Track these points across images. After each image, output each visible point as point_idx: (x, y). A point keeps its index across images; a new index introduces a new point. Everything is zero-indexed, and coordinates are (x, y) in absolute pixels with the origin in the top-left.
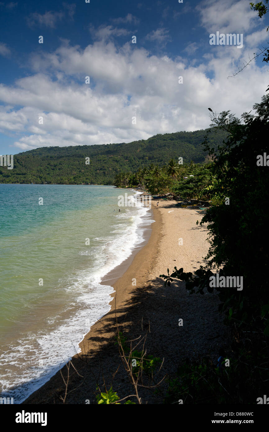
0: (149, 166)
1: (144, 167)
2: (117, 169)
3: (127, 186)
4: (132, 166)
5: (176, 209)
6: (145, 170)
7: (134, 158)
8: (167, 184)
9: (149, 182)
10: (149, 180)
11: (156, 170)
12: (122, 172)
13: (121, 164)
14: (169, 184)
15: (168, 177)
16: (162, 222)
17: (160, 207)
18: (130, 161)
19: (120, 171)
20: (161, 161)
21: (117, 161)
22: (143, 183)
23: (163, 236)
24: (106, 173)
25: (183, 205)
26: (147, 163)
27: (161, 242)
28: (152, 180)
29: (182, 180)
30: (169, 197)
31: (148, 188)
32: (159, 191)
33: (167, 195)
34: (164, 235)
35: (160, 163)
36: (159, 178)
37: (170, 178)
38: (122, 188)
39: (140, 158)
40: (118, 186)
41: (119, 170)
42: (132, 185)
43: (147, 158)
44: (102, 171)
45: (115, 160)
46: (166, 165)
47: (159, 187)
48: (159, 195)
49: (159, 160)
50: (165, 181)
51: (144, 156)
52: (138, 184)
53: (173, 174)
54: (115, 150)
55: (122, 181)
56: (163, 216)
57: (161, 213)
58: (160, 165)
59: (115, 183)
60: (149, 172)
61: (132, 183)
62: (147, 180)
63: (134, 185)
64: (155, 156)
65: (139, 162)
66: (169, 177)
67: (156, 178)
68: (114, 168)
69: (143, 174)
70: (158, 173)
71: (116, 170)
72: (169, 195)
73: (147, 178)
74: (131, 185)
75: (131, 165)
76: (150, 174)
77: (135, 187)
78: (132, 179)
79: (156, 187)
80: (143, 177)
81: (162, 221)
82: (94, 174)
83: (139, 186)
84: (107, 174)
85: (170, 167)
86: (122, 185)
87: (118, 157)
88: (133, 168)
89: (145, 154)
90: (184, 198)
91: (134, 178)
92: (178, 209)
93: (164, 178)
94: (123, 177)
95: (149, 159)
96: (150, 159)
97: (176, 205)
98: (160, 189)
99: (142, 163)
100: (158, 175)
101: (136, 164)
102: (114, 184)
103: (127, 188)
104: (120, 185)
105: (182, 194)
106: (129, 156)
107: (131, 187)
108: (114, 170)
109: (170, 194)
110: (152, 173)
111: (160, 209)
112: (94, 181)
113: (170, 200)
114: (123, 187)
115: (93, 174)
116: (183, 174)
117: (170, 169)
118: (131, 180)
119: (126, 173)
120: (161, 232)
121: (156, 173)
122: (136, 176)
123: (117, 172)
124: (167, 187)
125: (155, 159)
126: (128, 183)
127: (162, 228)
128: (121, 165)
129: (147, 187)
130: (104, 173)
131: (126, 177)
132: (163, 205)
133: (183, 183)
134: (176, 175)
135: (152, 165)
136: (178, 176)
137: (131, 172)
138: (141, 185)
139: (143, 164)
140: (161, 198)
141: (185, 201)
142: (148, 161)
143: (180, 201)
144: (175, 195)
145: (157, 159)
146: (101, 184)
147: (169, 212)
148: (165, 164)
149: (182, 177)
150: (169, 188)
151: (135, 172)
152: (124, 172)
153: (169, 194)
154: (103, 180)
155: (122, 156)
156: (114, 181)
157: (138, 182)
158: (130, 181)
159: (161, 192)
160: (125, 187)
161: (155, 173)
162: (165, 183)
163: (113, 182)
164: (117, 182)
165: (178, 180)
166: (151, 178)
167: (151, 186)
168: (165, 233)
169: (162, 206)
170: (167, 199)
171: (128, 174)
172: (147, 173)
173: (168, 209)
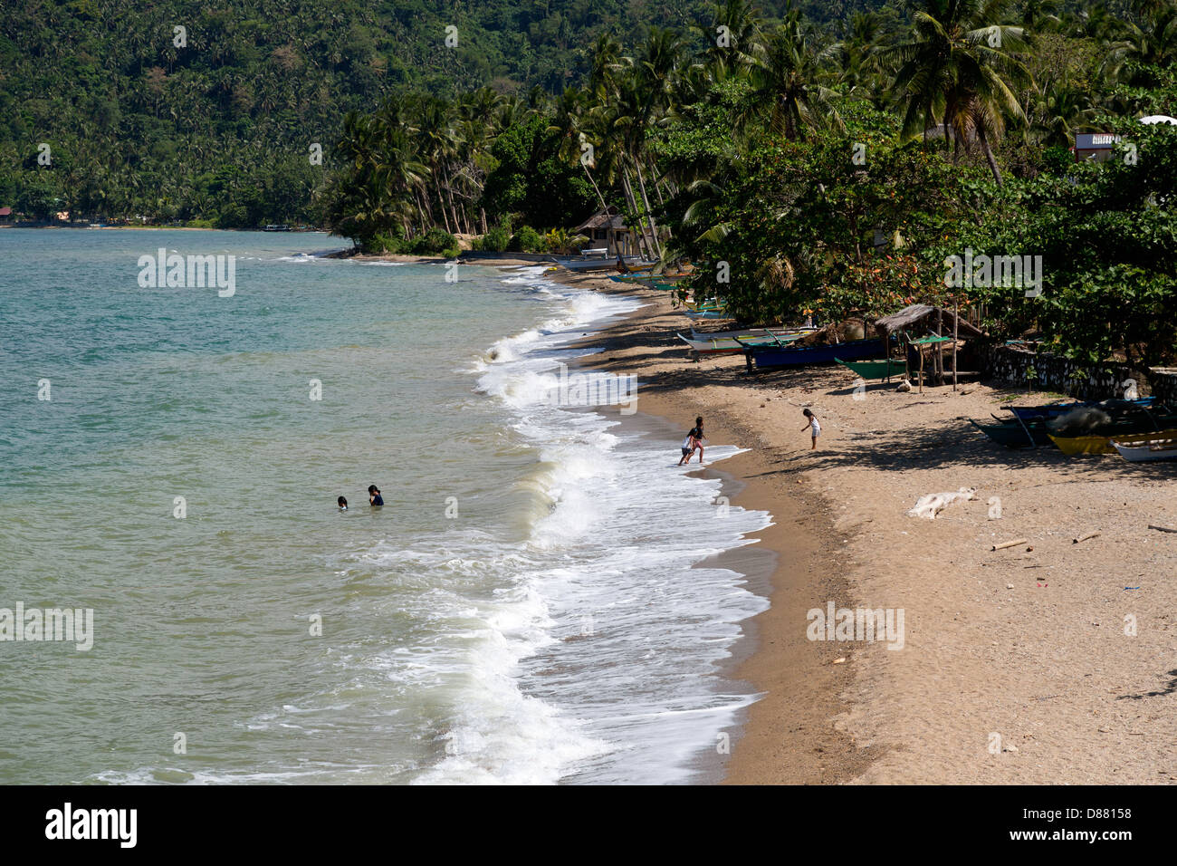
0: (701, 20)
1: (651, 33)
2: (362, 52)
3: (464, 241)
4: (524, 21)
5: (1000, 472)
6: (662, 58)
8: (896, 214)
9: (705, 191)
10: (704, 163)
11: (782, 61)
12: (413, 88)
14: (916, 205)
15: (906, 132)
17: (831, 459)
19: (394, 75)
22: (641, 204)
23: (859, 759)
24: (245, 94)
25: (1074, 430)
28: (732, 172)
29: (1057, 167)
30: (923, 343)
31: (693, 253)
32: (807, 285)
33: (894, 322)
34: (875, 754)
36: (807, 148)
37: (928, 147)
38: (414, 258)
40: (367, 239)
41: (378, 61)
42: (517, 225)
44: (197, 80)
46: (888, 10)
47: (812, 242)
48: (808, 331)
50: (878, 176)
52: (589, 209)
53: (957, 100)
55: (411, 177)
56: (858, 548)
57: (840, 524)
58: (813, 12)
59: (339, 207)
60: (702, 87)
61: (518, 205)
62: (678, 167)
63: (539, 227)
66: (919, 137)
67: (779, 146)
68: (322, 47)
69: (638, 101)
70: (796, 91)
71: (344, 66)
72: (920, 327)
73: (682, 144)
74: (508, 219)
75: (508, 13)
76: (716, 99)
77: (555, 248)
78: (522, 160)
79: (782, 241)
80: (635, 137)
82: (113, 105)
83: (601, 234)
84: (254, 113)
85: (924, 28)
86: (416, 222)
88: (535, 42)
90: (1082, 361)
91: (543, 147)
92: (1017, 474)
93: (867, 144)
94: (426, 142)
97: (986, 429)
98: (820, 258)
100: (802, 108)
101: (558, 2)
102: (337, 220)
103: (465, 256)
104: (388, 224)
105: (1055, 314)
107: (515, 248)
108: (325, 64)
109: (934, 313)
110: (734, 89)
111: (826, 481)
112: (115, 185)
113: (933, 381)
114: (419, 250)
115: (97, 113)
116: (1070, 103)
117: (933, 52)
118: (508, 167)
120: (842, 722)
121: (779, 92)
122: (564, 123)
123: (357, 88)
124: (899, 240)
126: (473, 198)
127: (848, 679)
128: (404, 16)
129: (686, 243)
130: (222, 96)
131: (453, 134)
132: (851, 430)
133: (1068, 199)
134: (993, 115)
135: (734, 1)
136: (1012, 124)
137: (506, 88)
138: (618, 224)
139: (638, 2)
140: (833, 364)
141: (1089, 395)
143: (1037, 386)
144: (984, 326)
146: (185, 217)
147: (924, 507)
149: (1056, 136)
150: (914, 250)
151: (553, 83)
152: (431, 87)
153: (915, 312)
154: (211, 176)
156: (325, 181)
157: (584, 187)
158: (496, 183)
159: (834, 291)
160: (449, 243)
161: (764, 95)
162: (875, 201)
163: (317, 193)
164: (360, 189)
165: (1017, 172)
166: (729, 149)
167: (724, 229)
168: (886, 736)
169: (845, 446)
170: (897, 369)
171: (482, 111)
172: (682, 97)
173: (914, 476)
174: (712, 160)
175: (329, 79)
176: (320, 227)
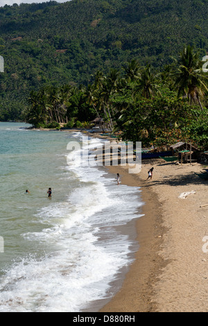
0: (124, 66)
1: (111, 70)
2: (35, 75)
3: (62, 125)
4: (77, 67)
5: (202, 186)
6: (114, 77)
7: (82, 45)
8: (175, 119)
9: (124, 113)
10: (125, 105)
11: (145, 78)
12: (49, 84)
13: (46, 60)
14: (180, 116)
15: (178, 97)
16: (163, 225)
17: (157, 183)
18: (71, 53)
19: (43, 81)
20: (159, 51)
21: (33, 54)
22: (108, 115)
23: (164, 263)
24: (4, 86)
26: (120, 57)
27: (158, 280)
28: (132, 107)
30: (183, 152)
31: (122, 128)
32: (152, 137)
33: (174, 146)
34: (168, 262)
35: (155, 57)
36: (151, 100)
37: (184, 100)
38: (48, 129)
39: (97, 45)
40: (36, 124)
41: (39, 77)
42: (76, 121)
43: (119, 43)
45: (28, 49)
46: (173, 64)
47: (153, 125)
48: (152, 149)
49: (151, 49)
50: (170, 108)
51: (110, 39)
52: (94, 116)
53: (192, 88)
54: (28, 20)
55: (47, 108)
56: (165, 207)
57: (160, 200)
58: (154, 65)
59: (29, 116)
60: (124, 84)
61: (76, 115)
62: (118, 106)
63: (81, 121)
64: (141, 40)
65: (95, 54)
66: (181, 98)
67: (144, 100)
68: (24, 73)
69: (108, 88)
70: (149, 86)
71: (30, 79)
72: (181, 148)
73: (119, 100)
74: (73, 119)
75: (73, 64)
76: (128, 88)
77: (85, 127)
78: (77, 103)
79: (145, 125)
80: (107, 97)
81: (162, 222)
83: (98, 123)
84: (6, 91)
85: (183, 69)
86: (49, 120)
87: (36, 43)
88: (81, 72)
89: (113, 32)
91: (82, 100)
92: (207, 187)
93: (168, 100)
94: (52, 98)
95: (124, 48)
96: (126, 45)
97: (200, 175)
98: (155, 130)
99: (104, 59)
100: (150, 91)
101: (86, 62)
102: (27, 119)
103: (62, 129)
104: (42, 120)
106: (67, 39)
107: (75, 127)
108: (25, 78)
109: (185, 144)
110: (133, 85)
111: (157, 189)
113: (185, 162)
114: (50, 127)
117: (185, 75)
118: (73, 105)
119: (59, 86)
120: (160, 253)
121: (145, 86)
122: (87, 94)
123: (33, 84)
124: (176, 125)
125: (140, 46)
126: (64, 113)
127: (162, 241)
128: (46, 66)
129: (120, 125)
131: (58, 96)
132: (163, 175)
134: (201, 92)
135: (133, 62)
136: (206, 94)
137: (72, 83)
138: (102, 120)
139: (108, 62)
140: (158, 157)
142: (121, 51)
144: (198, 148)
145: (147, 47)
147: (182, 196)
148: (171, 61)
150: (180, 127)
151: (85, 83)
152: (53, 84)
153: (180, 144)
155: (48, 38)
156: (25, 109)
157: (93, 111)
158: (70, 110)
159: (159, 139)
160: (58, 125)
161: (140, 87)
162: (169, 114)
163: (23, 112)
164: (35, 111)
165: (207, 107)
166: (131, 100)
167: (130, 122)
168: (172, 257)
169: (161, 180)
170: (175, 159)
171: (66, 90)
172: (119, 87)
173: (180, 187)
174: (127, 104)
175: (26, 82)
176: (24, 121)
